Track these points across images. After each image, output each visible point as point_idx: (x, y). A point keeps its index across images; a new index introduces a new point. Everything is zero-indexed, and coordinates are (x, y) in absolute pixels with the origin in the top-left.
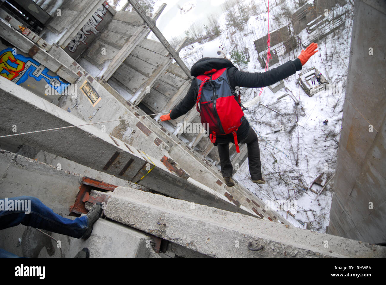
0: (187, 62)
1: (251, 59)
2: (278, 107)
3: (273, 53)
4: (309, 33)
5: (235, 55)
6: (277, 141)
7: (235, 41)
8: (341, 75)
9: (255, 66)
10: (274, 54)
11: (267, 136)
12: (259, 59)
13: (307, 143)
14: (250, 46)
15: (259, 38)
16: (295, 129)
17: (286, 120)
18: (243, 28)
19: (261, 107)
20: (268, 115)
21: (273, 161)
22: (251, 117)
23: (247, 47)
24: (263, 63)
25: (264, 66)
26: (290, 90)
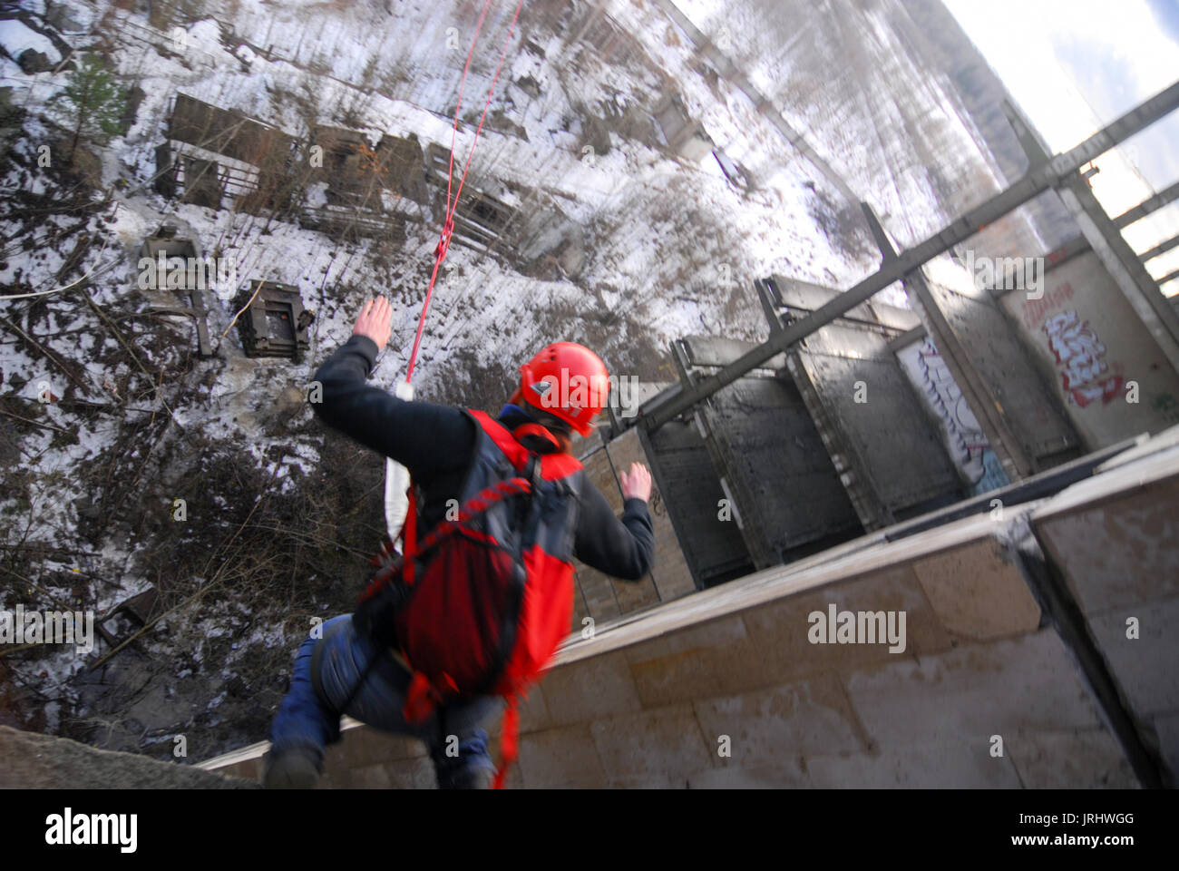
2: (138, 335)
3: (215, 173)
4: (329, 202)
7: (114, 33)
9: (137, 164)
10: (220, 178)
12: (162, 154)
14: (157, 95)
18: (167, 25)
19: (76, 302)
20: (88, 341)
23: (145, 87)
24: (170, 176)
25: (164, 186)
26: (206, 306)
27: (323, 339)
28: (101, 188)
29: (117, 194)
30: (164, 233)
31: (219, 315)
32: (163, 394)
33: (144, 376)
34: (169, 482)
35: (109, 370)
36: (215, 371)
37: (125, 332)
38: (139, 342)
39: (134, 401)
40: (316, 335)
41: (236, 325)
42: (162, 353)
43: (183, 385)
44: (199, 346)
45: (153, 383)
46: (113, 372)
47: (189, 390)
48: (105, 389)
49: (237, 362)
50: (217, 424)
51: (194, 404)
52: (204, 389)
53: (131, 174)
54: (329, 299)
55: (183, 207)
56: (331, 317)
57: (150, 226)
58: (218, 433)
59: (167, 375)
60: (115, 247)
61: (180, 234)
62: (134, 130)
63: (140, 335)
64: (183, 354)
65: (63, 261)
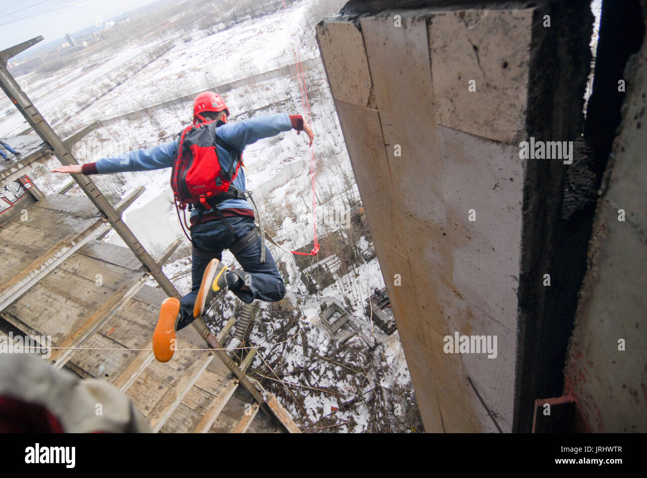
3: (323, 269)
10: (326, 269)
12: (303, 278)
14: (288, 259)
15: (299, 248)
18: (276, 233)
23: (283, 260)
24: (311, 284)
25: (312, 290)
26: (358, 325)
28: (294, 309)
29: (301, 307)
30: (323, 308)
31: (365, 326)
32: (371, 377)
33: (358, 375)
34: (403, 420)
35: (345, 381)
36: (382, 352)
37: (339, 360)
38: (347, 360)
39: (363, 390)
41: (374, 324)
42: (357, 359)
43: (375, 368)
44: (368, 345)
45: (364, 375)
46: (347, 381)
47: (379, 369)
48: (349, 391)
49: (387, 341)
50: (400, 377)
51: (385, 374)
52: (384, 364)
53: (300, 295)
55: (323, 292)
57: (318, 309)
58: (404, 381)
59: (366, 367)
60: (313, 327)
61: (328, 304)
62: (290, 279)
63: (344, 357)
64: (365, 353)
65: (302, 347)
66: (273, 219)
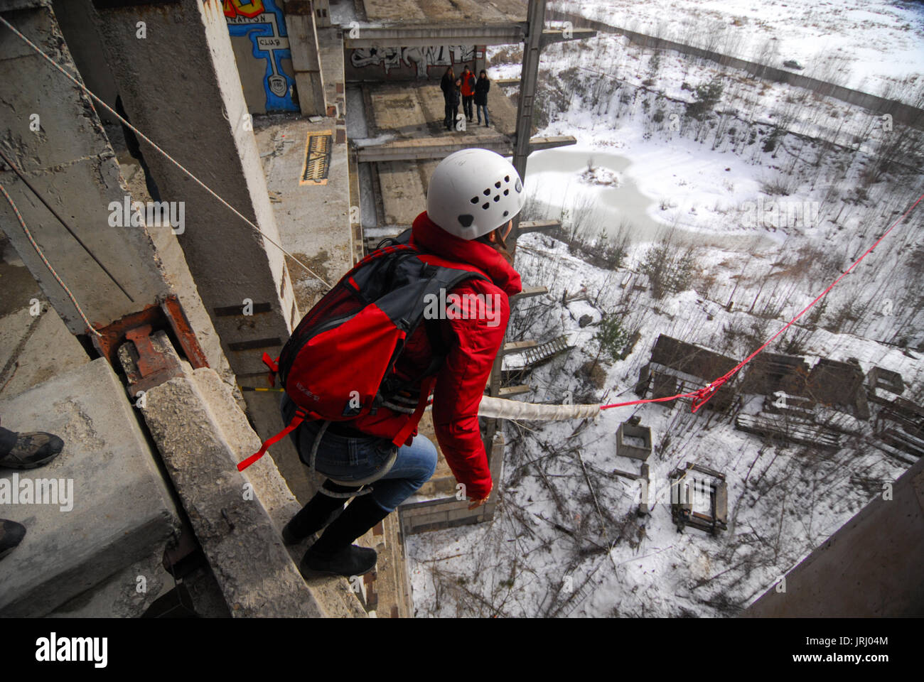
0: (519, 259)
1: (630, 357)
2: (602, 487)
3: (675, 384)
4: (764, 410)
5: (609, 325)
6: (546, 546)
7: (631, 303)
8: (760, 534)
9: (627, 377)
10: (677, 387)
11: (537, 520)
12: (644, 370)
13: (596, 603)
14: (648, 336)
15: (674, 337)
16: (596, 556)
17: (596, 523)
18: (663, 296)
19: (573, 457)
20: (573, 484)
21: (506, 578)
22: (540, 459)
23: (642, 332)
24: (645, 385)
25: (641, 391)
26: (650, 475)
27: (741, 524)
28: (603, 389)
29: (611, 394)
30: (633, 421)
32: (608, 534)
33: (599, 516)
35: (580, 506)
36: (647, 526)
37: (595, 482)
38: (602, 492)
40: (734, 519)
42: (614, 503)
43: (622, 531)
44: (640, 505)
45: (603, 524)
46: (582, 508)
48: (574, 519)
50: (639, 569)
52: (636, 538)
53: (622, 382)
54: (753, 490)
55: (650, 406)
56: (751, 507)
57: (626, 417)
58: (638, 577)
61: (642, 423)
65: (573, 431)
66: (677, 279)
